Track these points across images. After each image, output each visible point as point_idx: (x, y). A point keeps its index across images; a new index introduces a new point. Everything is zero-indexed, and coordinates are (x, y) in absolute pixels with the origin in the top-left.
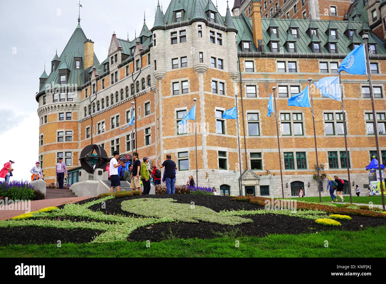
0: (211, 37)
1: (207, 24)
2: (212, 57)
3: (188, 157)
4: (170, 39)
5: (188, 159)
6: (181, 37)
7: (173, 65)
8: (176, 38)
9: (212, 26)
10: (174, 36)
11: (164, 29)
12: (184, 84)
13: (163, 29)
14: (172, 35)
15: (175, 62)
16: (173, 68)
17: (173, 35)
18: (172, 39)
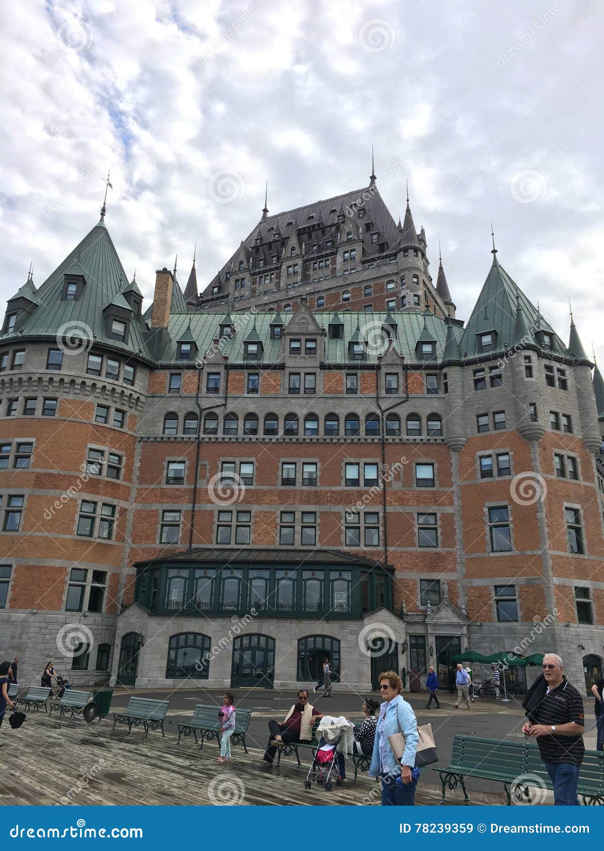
0: (548, 377)
1: (540, 355)
2: (551, 412)
3: (515, 595)
4: (472, 383)
5: (515, 600)
6: (492, 378)
7: (479, 426)
8: (483, 379)
9: (548, 357)
10: (479, 375)
11: (461, 364)
12: (501, 458)
13: (459, 365)
14: (475, 375)
15: (483, 420)
16: (479, 432)
17: (477, 374)
18: (477, 382)
